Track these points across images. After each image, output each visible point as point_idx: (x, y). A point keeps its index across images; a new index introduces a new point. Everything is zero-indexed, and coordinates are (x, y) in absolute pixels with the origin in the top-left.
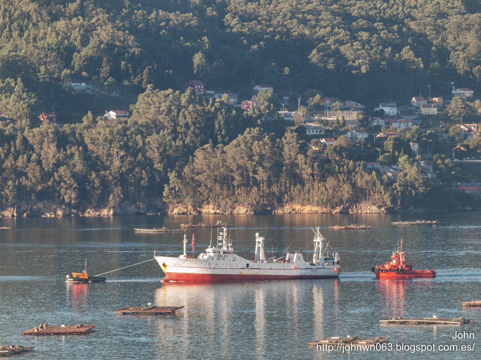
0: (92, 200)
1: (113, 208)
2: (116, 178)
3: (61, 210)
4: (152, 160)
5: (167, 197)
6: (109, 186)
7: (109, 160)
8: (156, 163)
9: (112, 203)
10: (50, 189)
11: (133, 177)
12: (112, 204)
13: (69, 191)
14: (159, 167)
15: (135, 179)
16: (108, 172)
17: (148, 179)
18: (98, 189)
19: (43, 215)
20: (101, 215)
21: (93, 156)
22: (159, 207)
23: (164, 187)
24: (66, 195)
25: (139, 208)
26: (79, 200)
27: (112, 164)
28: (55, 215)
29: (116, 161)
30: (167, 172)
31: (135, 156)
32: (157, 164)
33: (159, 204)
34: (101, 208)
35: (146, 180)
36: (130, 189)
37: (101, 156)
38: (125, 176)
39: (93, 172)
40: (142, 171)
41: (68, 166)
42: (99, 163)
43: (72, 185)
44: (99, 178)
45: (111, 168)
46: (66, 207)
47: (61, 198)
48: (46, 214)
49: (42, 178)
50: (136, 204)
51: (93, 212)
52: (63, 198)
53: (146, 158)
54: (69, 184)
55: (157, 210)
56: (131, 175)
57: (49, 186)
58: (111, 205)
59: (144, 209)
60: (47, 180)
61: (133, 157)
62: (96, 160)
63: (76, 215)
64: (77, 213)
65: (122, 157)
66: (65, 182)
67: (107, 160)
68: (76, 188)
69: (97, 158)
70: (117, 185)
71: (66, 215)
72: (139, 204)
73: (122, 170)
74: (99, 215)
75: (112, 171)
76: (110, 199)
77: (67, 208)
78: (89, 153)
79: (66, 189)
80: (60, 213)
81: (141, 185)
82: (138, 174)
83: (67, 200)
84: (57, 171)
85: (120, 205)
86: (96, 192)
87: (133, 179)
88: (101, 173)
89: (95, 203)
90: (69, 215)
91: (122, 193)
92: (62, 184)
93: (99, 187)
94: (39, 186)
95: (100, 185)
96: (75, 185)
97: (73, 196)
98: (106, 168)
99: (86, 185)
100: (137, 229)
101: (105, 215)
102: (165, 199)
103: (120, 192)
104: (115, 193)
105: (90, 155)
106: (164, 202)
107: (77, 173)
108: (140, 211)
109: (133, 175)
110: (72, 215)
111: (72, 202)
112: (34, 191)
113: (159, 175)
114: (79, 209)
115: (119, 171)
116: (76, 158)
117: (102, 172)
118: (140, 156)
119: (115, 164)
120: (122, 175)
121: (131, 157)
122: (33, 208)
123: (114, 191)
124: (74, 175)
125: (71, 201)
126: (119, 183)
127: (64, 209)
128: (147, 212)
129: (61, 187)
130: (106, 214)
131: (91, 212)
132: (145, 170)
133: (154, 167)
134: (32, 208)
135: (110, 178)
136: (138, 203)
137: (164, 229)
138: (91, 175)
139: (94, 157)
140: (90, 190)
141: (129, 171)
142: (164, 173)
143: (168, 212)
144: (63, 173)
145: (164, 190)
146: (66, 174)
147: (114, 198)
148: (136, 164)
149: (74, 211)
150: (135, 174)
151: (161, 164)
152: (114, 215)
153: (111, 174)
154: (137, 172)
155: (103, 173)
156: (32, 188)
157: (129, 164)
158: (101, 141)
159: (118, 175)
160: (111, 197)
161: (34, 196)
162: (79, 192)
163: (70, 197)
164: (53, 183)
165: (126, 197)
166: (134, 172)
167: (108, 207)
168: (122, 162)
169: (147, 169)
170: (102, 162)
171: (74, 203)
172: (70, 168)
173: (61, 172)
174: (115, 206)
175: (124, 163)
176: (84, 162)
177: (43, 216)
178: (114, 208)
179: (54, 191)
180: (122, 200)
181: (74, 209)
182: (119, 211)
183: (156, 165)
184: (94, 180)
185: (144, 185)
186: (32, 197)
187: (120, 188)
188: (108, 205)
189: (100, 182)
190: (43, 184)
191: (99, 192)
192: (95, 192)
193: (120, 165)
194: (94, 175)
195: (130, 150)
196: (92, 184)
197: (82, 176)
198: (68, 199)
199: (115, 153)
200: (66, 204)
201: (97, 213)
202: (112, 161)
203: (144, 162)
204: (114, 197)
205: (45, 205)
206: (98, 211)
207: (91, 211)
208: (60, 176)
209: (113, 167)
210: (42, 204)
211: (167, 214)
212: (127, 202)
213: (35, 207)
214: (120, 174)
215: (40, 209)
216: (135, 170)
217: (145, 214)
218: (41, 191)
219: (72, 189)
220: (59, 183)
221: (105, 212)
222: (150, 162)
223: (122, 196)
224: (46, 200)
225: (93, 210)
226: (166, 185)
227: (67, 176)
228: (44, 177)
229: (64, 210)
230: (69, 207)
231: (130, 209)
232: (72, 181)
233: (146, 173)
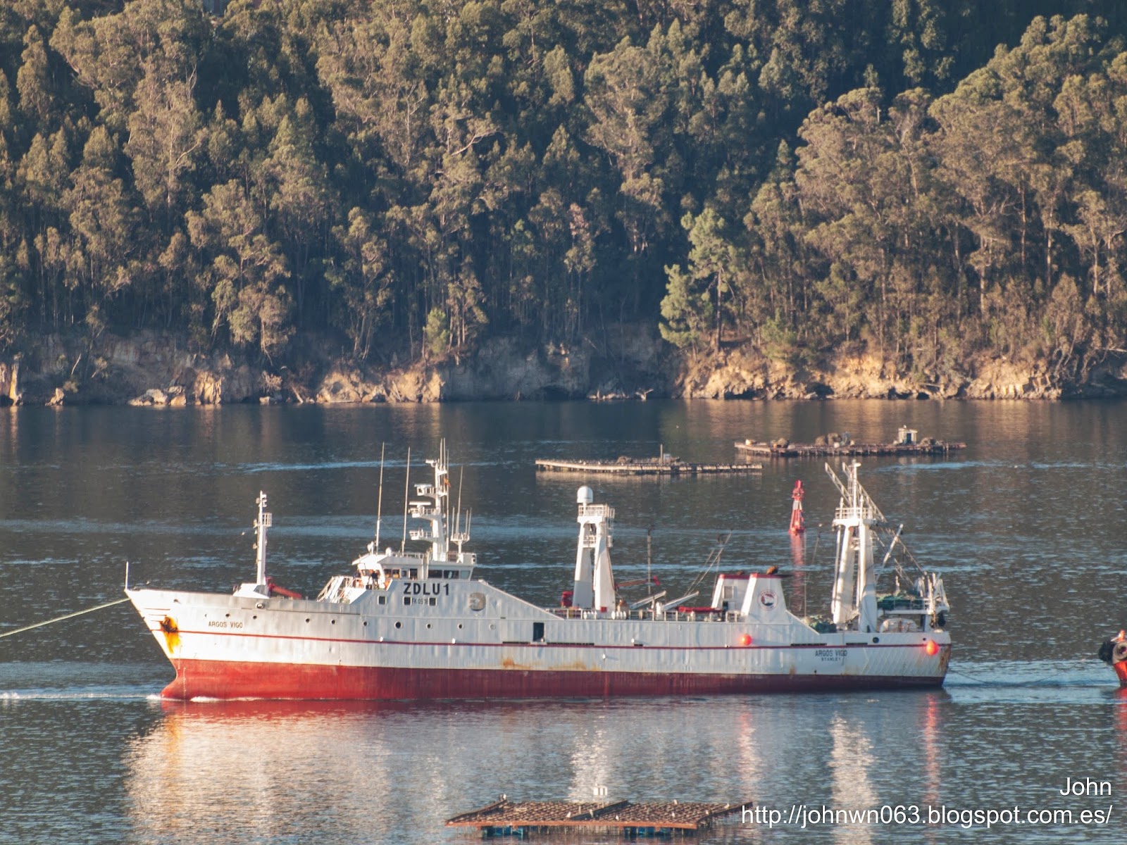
0: (351, 332)
1: (441, 367)
2: (454, 238)
3: (215, 374)
4: (614, 158)
5: (678, 321)
6: (422, 275)
7: (424, 157)
8: (629, 173)
9: (436, 348)
10: (169, 286)
11: (528, 234)
12: (436, 350)
13: (248, 294)
14: (642, 191)
15: (538, 243)
16: (418, 211)
17: (597, 240)
18: (376, 287)
19: (136, 397)
20: (391, 399)
21: (355, 142)
22: (643, 367)
23: (665, 279)
24: (236, 313)
25: (554, 369)
26: (294, 331)
27: (437, 176)
28: (191, 399)
29: (454, 161)
30: (678, 213)
31: (541, 141)
32: (637, 176)
33: (642, 350)
34: (388, 369)
35: (588, 246)
36: (518, 285)
37: (391, 139)
38: (493, 230)
39: (355, 210)
40: (567, 206)
41: (247, 184)
42: (381, 169)
43: (264, 268)
44: (380, 237)
45: (435, 193)
46: (236, 365)
47: (215, 323)
48: (150, 391)
49: (133, 237)
50: (542, 354)
51: (355, 385)
52: (225, 325)
53: (586, 150)
54: (252, 261)
55: (632, 377)
56: (519, 225)
57: (161, 273)
58: (431, 353)
59: (575, 372)
60: (152, 245)
61: (528, 146)
62: (365, 159)
63: (279, 397)
64: (286, 392)
65: (482, 146)
66: (233, 254)
67: (416, 158)
68: (279, 280)
69: (375, 147)
70: (459, 270)
71: (239, 397)
72: (556, 354)
73: (482, 203)
74: (380, 399)
75: (440, 207)
76: (428, 329)
77: (243, 370)
78: (336, 126)
79: (239, 284)
80: (209, 387)
81: (562, 267)
82: (553, 219)
83: (240, 331)
84: (198, 207)
85: (472, 359)
86: (368, 296)
87: (527, 242)
88: (389, 214)
89: (363, 346)
90: (251, 400)
91: (480, 304)
92: (220, 261)
93: (381, 275)
94: (121, 270)
95: (386, 269)
96: (278, 268)
97: (267, 315)
98: (411, 194)
99: (325, 268)
100: (545, 463)
101: (406, 400)
102: (670, 329)
103: (470, 301)
104: (450, 302)
105: (341, 137)
106: (666, 343)
107: (286, 212)
108: (560, 383)
109: (528, 226)
110: (264, 400)
111: (264, 342)
112: (99, 293)
113: (641, 225)
114: (295, 371)
115: (469, 207)
116: (282, 147)
117: (395, 212)
118: (560, 139)
119: (451, 174)
120: (480, 222)
121: (520, 145)
122: (93, 368)
123: (447, 296)
124: (272, 224)
125: (258, 336)
126: (468, 259)
127: (226, 371)
128: (592, 388)
129: (217, 277)
130: (412, 395)
131: (348, 388)
132: (582, 204)
133: (623, 188)
134: (87, 366)
135: (431, 236)
136: (551, 349)
137: (664, 461)
138: (347, 225)
139: (359, 143)
140: (340, 290)
141: (513, 206)
142: (665, 216)
143: (682, 386)
144: (225, 215)
145: (666, 292)
146: (236, 217)
147: (445, 324)
148: (541, 175)
149: (274, 381)
150: (538, 219)
151: (652, 177)
152: (449, 398)
153: (435, 221)
154: (547, 212)
155: (400, 216)
156: (90, 281)
157: (512, 178)
158: (390, 73)
159: (462, 223)
160: (433, 319)
161: (99, 316)
162: (295, 298)
163: (256, 321)
164: (181, 256)
165: (500, 323)
166: (537, 212)
167: (418, 365)
168: (483, 167)
169: (589, 199)
170: (392, 168)
171: (271, 347)
172: (253, 190)
173: (215, 212)
174: (451, 359)
175: (491, 172)
176: (317, 168)
177: (136, 403)
178: (445, 367)
179: (186, 292)
180: (485, 335)
181: (274, 371)
182: (466, 383)
183: (630, 180)
184: (357, 244)
185: (580, 268)
186: (90, 319)
187: (472, 282)
188: (418, 356)
189: (385, 254)
190: (135, 264)
191: (379, 299)
192: (362, 300)
193: (472, 179)
194: (358, 224)
195: (517, 116)
196: (348, 265)
197: (305, 225)
198: (245, 327)
199: (450, 127)
200: (235, 351)
201: (375, 391)
202: (436, 162)
203: (576, 166)
204: (447, 320)
205: (143, 353)
206: (377, 383)
207: (344, 380)
208: (211, 229)
209: (441, 187)
210: (132, 349)
211: (680, 397)
212: (504, 343)
213: (101, 363)
214: (473, 220)
215: (121, 371)
216: (535, 200)
217: (580, 396)
218: (127, 294)
219: (265, 286)
220: (205, 258)
221: (405, 386)
222: (605, 166)
223: (481, 316)
224: (147, 333)
225: (354, 378)
226: (673, 271)
227: (241, 227)
228: (141, 229)
229: (230, 375)
230: (251, 365)
231: (516, 372)
232: (262, 252)
233: (587, 218)
